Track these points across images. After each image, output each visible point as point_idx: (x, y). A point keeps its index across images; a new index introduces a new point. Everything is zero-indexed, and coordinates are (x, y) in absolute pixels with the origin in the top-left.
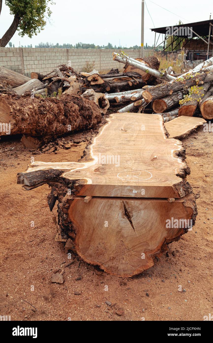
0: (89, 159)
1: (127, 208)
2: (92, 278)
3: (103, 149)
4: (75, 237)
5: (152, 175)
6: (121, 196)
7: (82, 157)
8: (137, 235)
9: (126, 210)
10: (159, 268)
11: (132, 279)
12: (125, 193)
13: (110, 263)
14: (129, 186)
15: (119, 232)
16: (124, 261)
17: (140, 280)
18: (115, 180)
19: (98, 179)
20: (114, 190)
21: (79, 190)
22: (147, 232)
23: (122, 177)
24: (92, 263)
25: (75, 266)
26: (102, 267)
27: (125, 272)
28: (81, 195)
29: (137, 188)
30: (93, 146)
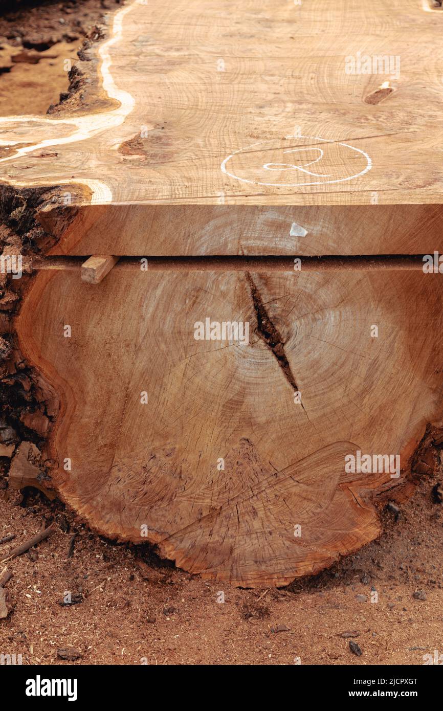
0: (97, 101)
1: (264, 301)
2: (127, 594)
3: (155, 60)
4: (50, 430)
5: (369, 160)
6: (240, 253)
7: (64, 97)
8: (312, 416)
9: (261, 312)
10: (401, 548)
11: (294, 592)
12: (255, 239)
13: (199, 531)
14: (273, 207)
15: (234, 405)
16: (256, 524)
17: (325, 594)
18: (212, 185)
19: (139, 182)
20: (209, 227)
21: (56, 230)
22: (350, 402)
23: (243, 173)
24: (124, 536)
25: (54, 550)
26: (167, 549)
27: (263, 568)
28: (66, 253)
29: (307, 214)
30: (111, 48)
